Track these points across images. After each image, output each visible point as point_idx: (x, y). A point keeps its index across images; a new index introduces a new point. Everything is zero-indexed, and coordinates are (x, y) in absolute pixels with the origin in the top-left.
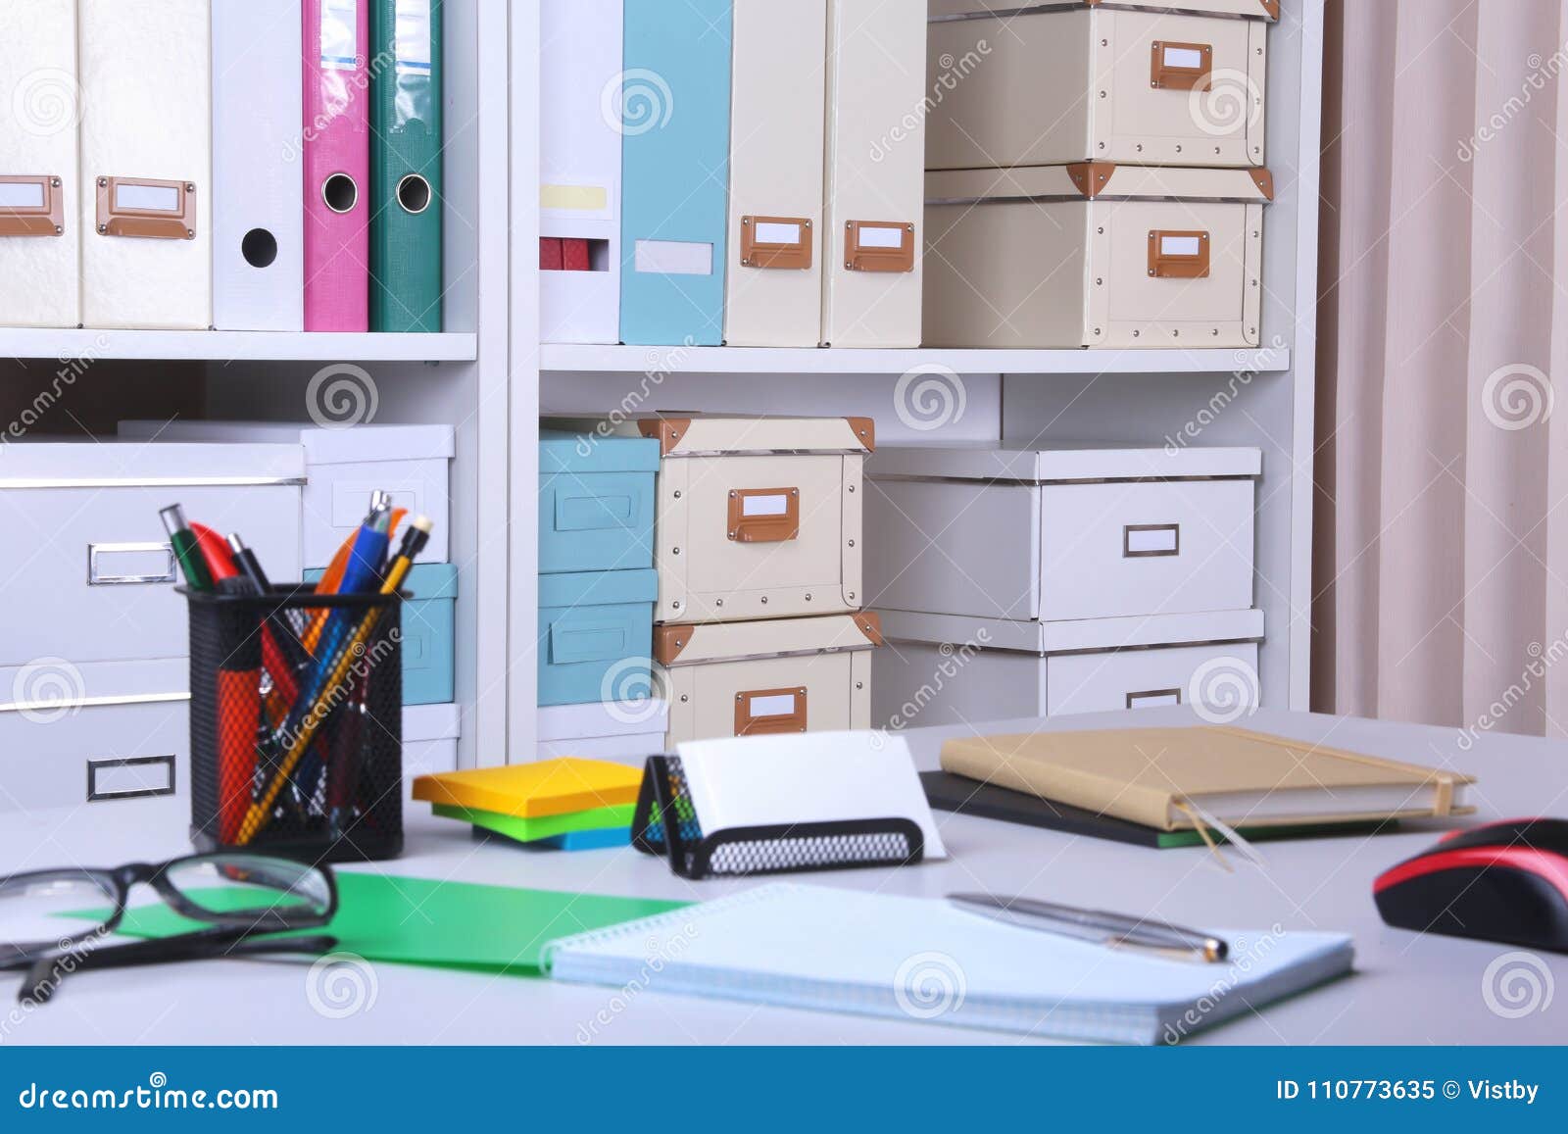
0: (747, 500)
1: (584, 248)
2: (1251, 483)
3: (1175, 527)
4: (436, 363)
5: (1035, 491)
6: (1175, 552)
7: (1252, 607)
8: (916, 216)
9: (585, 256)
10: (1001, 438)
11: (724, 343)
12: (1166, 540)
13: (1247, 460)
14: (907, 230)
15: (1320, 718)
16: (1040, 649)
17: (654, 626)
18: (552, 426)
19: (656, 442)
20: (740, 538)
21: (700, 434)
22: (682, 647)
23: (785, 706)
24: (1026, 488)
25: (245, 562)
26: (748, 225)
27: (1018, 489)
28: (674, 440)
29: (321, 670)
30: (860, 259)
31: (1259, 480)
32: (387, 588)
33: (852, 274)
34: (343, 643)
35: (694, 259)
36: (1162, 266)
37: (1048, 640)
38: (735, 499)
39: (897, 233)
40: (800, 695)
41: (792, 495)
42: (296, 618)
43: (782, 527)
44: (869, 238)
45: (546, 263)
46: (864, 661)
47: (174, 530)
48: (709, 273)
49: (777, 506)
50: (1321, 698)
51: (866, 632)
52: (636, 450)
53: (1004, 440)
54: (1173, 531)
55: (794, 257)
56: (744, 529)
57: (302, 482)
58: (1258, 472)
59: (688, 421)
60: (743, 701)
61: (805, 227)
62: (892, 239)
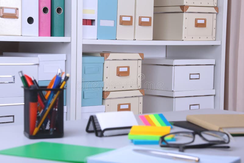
0: (120, 69)
1: (91, 21)
2: (213, 66)
3: (199, 74)
4: (63, 42)
5: (173, 67)
6: (199, 79)
7: (213, 89)
8: (152, 15)
9: (91, 23)
10: (166, 57)
11: (116, 39)
12: (197, 76)
13: (213, 62)
14: (150, 18)
15: (226, 111)
16: (174, 96)
17: (103, 92)
18: (84, 54)
19: (104, 57)
20: (119, 76)
21: (112, 56)
22: (108, 96)
23: (127, 106)
24: (172, 66)
25: (34, 82)
26: (121, 17)
27: (170, 67)
28: (107, 57)
29: (49, 102)
30: (142, 24)
31: (215, 65)
32: (61, 87)
33: (140, 26)
34: (53, 97)
35: (111, 23)
36: (197, 25)
37: (175, 95)
38: (118, 68)
39: (148, 19)
40: (129, 105)
41: (128, 68)
42: (44, 92)
43: (126, 74)
44: (143, 20)
45: (83, 24)
46: (141, 98)
47: (21, 76)
48: (113, 26)
49: (125, 69)
50: (226, 107)
51: (142, 93)
52: (99, 59)
53: (167, 57)
54: (199, 75)
55: (129, 23)
56: (120, 74)
57: (38, 65)
58: (214, 64)
59: (109, 54)
60: (119, 106)
61: (131, 17)
62: (147, 20)
